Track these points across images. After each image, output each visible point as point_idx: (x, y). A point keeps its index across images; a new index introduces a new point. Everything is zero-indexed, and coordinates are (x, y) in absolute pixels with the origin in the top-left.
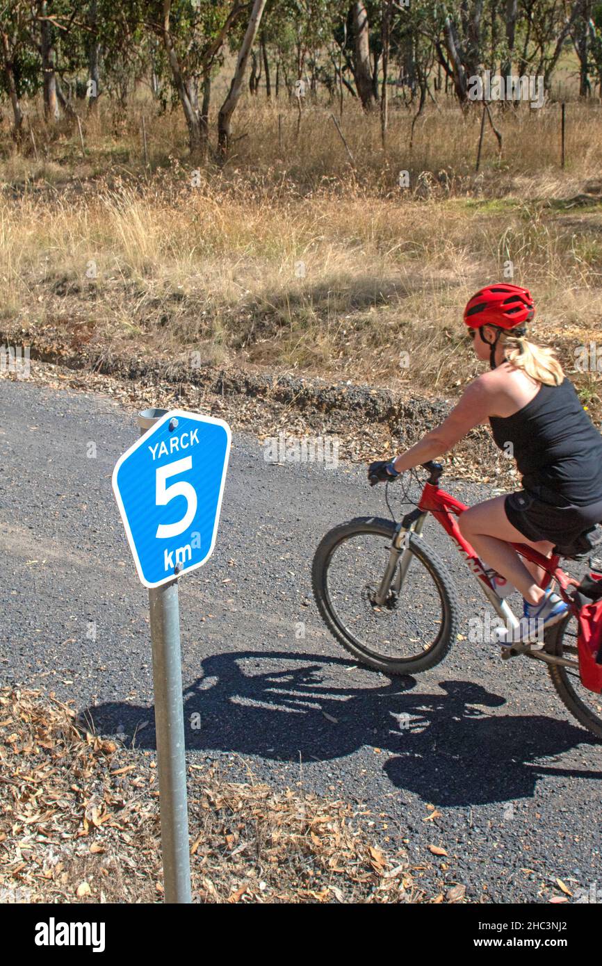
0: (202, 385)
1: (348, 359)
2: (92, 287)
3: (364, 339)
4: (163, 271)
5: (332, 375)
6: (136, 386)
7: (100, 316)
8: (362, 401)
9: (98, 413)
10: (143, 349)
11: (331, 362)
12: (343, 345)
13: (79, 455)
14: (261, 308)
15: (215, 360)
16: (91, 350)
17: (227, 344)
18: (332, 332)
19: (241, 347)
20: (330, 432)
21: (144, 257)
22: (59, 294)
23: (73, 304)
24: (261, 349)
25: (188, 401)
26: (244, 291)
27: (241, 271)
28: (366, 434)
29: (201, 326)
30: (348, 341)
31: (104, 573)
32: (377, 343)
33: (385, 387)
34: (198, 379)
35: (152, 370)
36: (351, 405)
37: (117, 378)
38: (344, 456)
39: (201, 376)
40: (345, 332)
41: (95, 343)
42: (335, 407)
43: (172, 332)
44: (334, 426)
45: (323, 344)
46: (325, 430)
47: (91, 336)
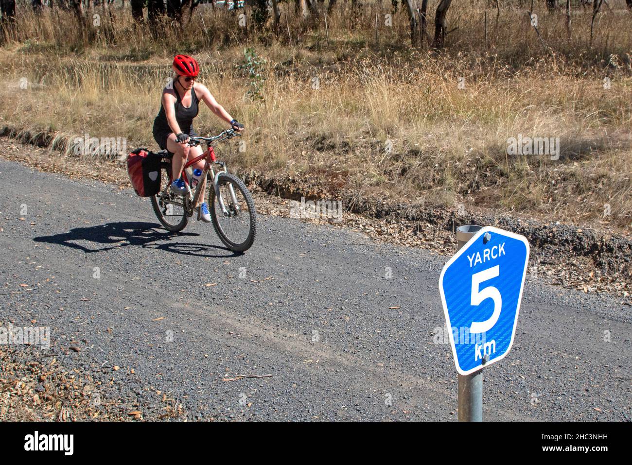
0: (436, 223)
1: (556, 204)
2: (345, 144)
3: (570, 187)
4: (402, 132)
5: (543, 216)
6: (382, 223)
7: (352, 167)
8: (570, 238)
9: (353, 244)
10: (387, 193)
11: (542, 206)
12: (552, 192)
13: (340, 277)
14: (483, 162)
15: (447, 203)
16: (345, 194)
17: (455, 190)
18: (543, 181)
19: (467, 193)
20: (543, 263)
21: (387, 121)
22: (319, 149)
23: (330, 157)
24: (484, 195)
25: (425, 236)
26: (469, 148)
27: (465, 133)
28: (573, 265)
29: (434, 176)
30: (556, 189)
31: (367, 373)
32: (580, 191)
33: (589, 227)
34: (432, 219)
35: (394, 211)
36: (560, 241)
37: (366, 217)
38: (556, 282)
39: (435, 216)
40: (553, 182)
41: (348, 189)
42: (547, 242)
43: (411, 180)
44: (547, 258)
45: (536, 191)
46: (539, 261)
47: (344, 183)
